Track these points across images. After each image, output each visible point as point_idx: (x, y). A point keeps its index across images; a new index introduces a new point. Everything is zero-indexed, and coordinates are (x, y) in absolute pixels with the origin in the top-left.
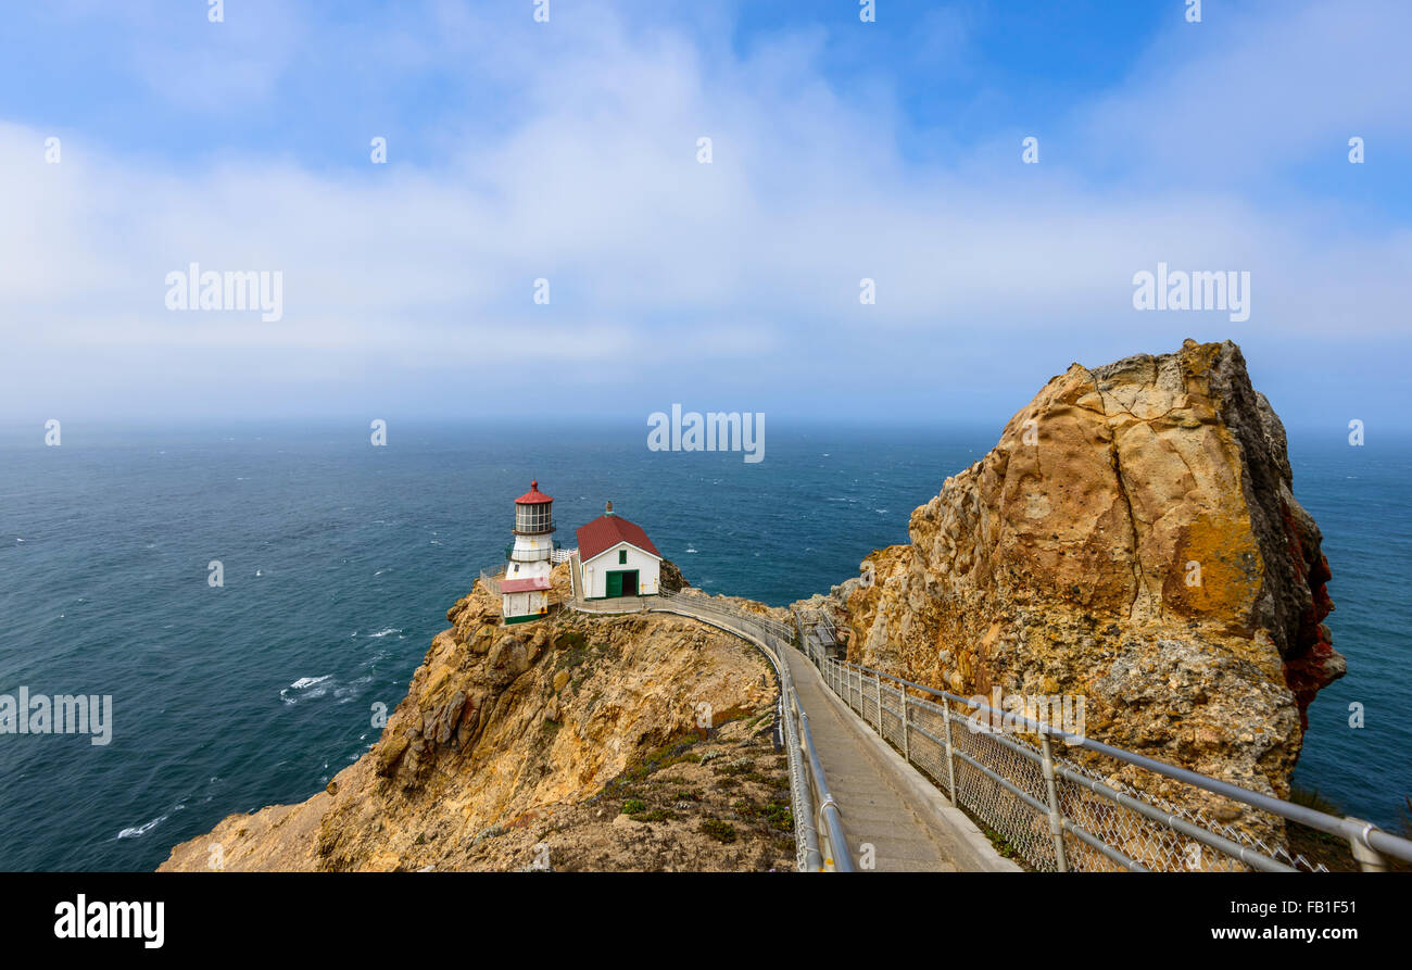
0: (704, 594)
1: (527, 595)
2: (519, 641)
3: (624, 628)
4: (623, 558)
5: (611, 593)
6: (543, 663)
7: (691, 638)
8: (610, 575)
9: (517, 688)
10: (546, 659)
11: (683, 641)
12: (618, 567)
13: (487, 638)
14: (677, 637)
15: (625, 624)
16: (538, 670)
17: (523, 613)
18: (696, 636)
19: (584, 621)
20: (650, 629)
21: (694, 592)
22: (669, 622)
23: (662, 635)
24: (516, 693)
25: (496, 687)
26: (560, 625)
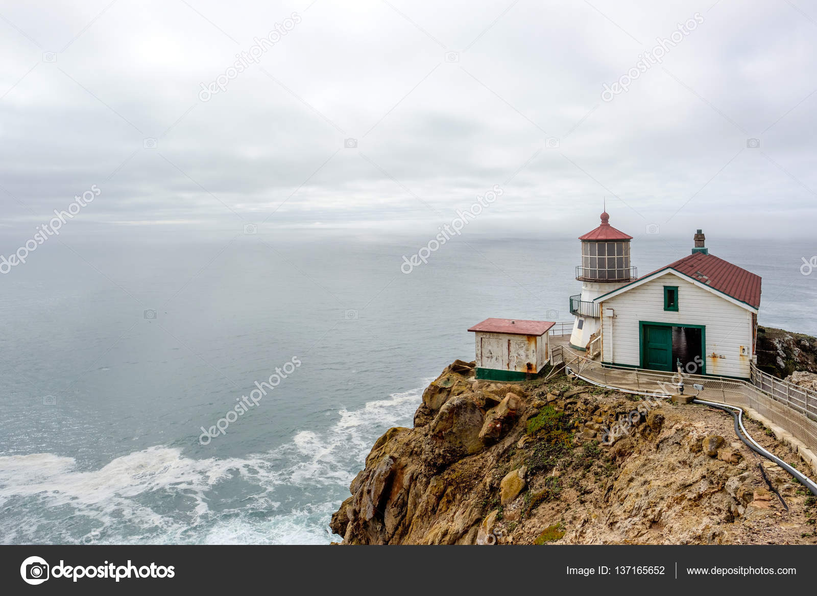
1: (505, 339)
2: (474, 406)
4: (672, 299)
6: (500, 448)
8: (646, 328)
9: (454, 476)
10: (508, 442)
11: (703, 487)
12: (659, 315)
13: (441, 390)
16: (490, 457)
17: (500, 367)
19: (577, 395)
24: (450, 484)
25: (429, 464)
26: (542, 395)
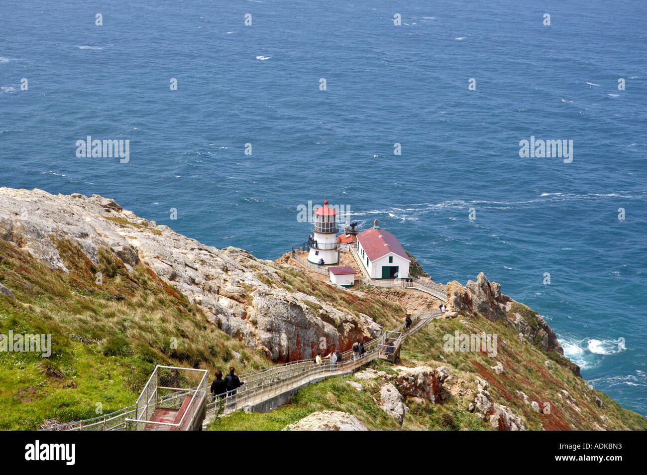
0: (432, 282)
1: (345, 276)
3: (394, 295)
4: (391, 260)
5: (385, 277)
7: (426, 302)
8: (384, 268)
12: (388, 264)
14: (420, 301)
15: (395, 293)
18: (428, 301)
20: (407, 297)
21: (427, 280)
22: (416, 294)
23: (413, 299)
